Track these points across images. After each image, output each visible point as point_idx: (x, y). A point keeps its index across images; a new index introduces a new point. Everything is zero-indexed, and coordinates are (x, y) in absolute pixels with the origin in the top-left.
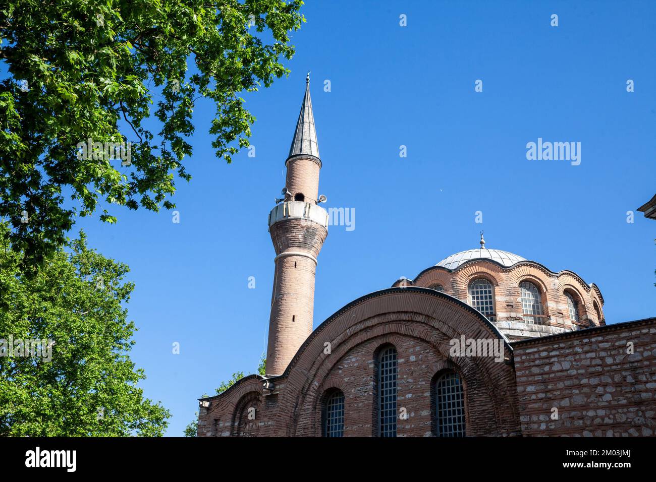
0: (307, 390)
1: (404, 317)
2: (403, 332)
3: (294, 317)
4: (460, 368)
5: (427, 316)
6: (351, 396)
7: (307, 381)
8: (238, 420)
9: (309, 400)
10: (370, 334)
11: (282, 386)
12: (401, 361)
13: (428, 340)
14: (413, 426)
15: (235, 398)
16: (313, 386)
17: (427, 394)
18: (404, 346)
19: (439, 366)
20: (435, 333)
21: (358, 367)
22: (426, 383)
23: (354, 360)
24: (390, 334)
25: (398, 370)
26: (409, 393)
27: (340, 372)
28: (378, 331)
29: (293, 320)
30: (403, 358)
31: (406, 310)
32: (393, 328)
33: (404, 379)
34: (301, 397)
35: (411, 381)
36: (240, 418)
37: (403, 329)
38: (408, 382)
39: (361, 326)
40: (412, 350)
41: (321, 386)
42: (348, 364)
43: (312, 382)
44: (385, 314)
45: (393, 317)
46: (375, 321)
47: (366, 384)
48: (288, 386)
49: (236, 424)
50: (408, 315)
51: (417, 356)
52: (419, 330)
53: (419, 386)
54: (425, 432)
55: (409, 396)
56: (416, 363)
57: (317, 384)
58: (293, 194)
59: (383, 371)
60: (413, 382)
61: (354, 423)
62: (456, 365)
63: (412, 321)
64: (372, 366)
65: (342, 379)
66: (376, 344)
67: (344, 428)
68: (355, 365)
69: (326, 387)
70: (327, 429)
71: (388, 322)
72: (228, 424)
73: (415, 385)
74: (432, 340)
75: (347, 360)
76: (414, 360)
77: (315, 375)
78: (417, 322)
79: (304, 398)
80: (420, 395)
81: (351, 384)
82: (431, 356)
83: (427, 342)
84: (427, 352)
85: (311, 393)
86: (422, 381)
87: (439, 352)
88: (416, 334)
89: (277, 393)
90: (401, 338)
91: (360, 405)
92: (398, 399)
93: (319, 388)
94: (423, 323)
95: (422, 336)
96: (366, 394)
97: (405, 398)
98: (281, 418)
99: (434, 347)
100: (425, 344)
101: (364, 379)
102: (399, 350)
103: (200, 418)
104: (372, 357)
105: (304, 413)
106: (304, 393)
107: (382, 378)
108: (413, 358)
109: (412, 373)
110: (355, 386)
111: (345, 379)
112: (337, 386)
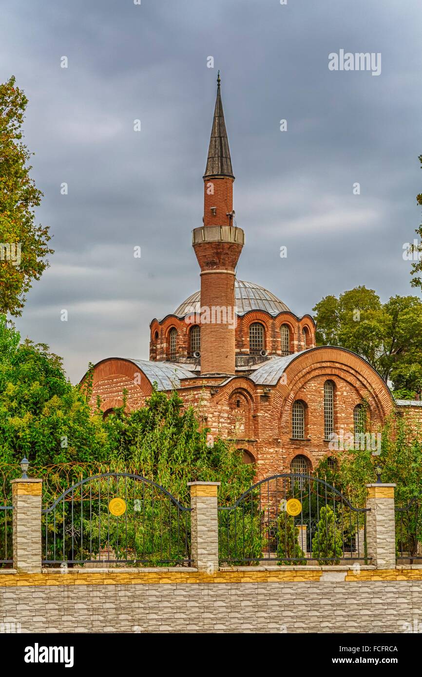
1: (345, 368)
2: (342, 376)
10: (323, 372)
11: (273, 391)
12: (339, 393)
13: (355, 385)
18: (340, 384)
19: (358, 402)
20: (358, 382)
23: (313, 385)
26: (343, 413)
27: (305, 390)
28: (328, 371)
31: (346, 364)
32: (337, 372)
33: (340, 405)
37: (342, 375)
38: (343, 407)
39: (318, 365)
40: (344, 388)
42: (310, 387)
44: (333, 362)
45: (337, 365)
46: (328, 364)
47: (320, 402)
51: (347, 392)
52: (350, 379)
55: (343, 415)
56: (347, 397)
57: (293, 395)
59: (325, 395)
63: (348, 372)
64: (323, 392)
66: (325, 379)
67: (309, 426)
68: (314, 388)
69: (298, 398)
72: (226, 408)
73: (346, 409)
74: (357, 386)
77: (291, 389)
78: (350, 373)
79: (285, 402)
82: (355, 396)
83: (355, 387)
84: (352, 392)
85: (289, 401)
86: (350, 408)
87: (359, 394)
88: (348, 380)
89: (268, 395)
92: (338, 415)
93: (294, 398)
94: (353, 375)
95: (352, 382)
96: (320, 408)
98: (274, 413)
99: (358, 390)
100: (352, 387)
101: (320, 399)
102: (337, 386)
105: (286, 412)
106: (286, 399)
107: (325, 400)
108: (345, 394)
110: (314, 402)
111: (308, 396)
112: (303, 399)
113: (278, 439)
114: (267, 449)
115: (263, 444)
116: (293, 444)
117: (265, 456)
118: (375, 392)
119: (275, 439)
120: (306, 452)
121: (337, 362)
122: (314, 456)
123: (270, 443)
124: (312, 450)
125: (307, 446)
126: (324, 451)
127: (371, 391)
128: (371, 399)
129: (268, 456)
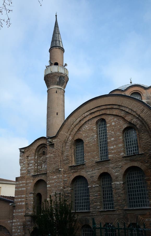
0: (67, 141)
1: (108, 107)
3: (57, 113)
4: (135, 125)
5: (119, 105)
6: (86, 142)
7: (67, 137)
8: (37, 156)
9: (68, 145)
10: (94, 115)
11: (56, 140)
12: (108, 125)
13: (120, 115)
14: (115, 151)
15: (35, 147)
16: (69, 139)
17: (121, 138)
18: (108, 119)
19: (125, 126)
20: (123, 112)
21: (89, 130)
22: (120, 133)
23: (87, 127)
24: (103, 114)
25: (107, 129)
26: (113, 138)
27: (81, 132)
28: (97, 114)
29: (57, 115)
30: (109, 124)
31: (109, 104)
32: (103, 112)
33: (110, 132)
34: (64, 144)
35: (113, 133)
36: (38, 155)
37: (108, 112)
38: (112, 133)
39: (89, 113)
40: (113, 120)
41: (73, 138)
42: (84, 129)
43: (69, 137)
46: (96, 110)
47: (93, 136)
48: (58, 140)
49: (36, 157)
50: (110, 106)
51: (115, 122)
52: (115, 112)
53: (117, 135)
54: (121, 153)
55: (113, 139)
56: (115, 126)
57: (71, 138)
58: (53, 62)
59: (100, 131)
60: (114, 133)
61: (88, 152)
62: (133, 124)
63: (112, 108)
64: (95, 128)
65: (82, 135)
66: (96, 120)
67: (84, 154)
68: (88, 129)
69: (75, 139)
70: (76, 156)
71: (101, 110)
72: (33, 158)
73: (115, 134)
74: (122, 115)
75: (84, 127)
76: (114, 124)
77: (70, 134)
78: (114, 108)
79: (65, 144)
80: (118, 138)
81: (86, 137)
82: (121, 122)
83: (120, 116)
84: (120, 121)
85: (69, 142)
86: (118, 133)
87: (125, 119)
88: (114, 113)
89: (53, 143)
90: (108, 116)
91: (91, 145)
92: (108, 141)
93: (72, 140)
94: (117, 108)
95: (117, 114)
96: (93, 140)
97: (111, 140)
98: (56, 153)
99: (123, 118)
100: (118, 118)
101: (92, 134)
102: (107, 121)
103: (20, 156)
104: (95, 125)
105: (66, 150)
106: (65, 142)
107: (100, 133)
108: (113, 124)
109: (113, 130)
110: (88, 137)
111: (83, 135)
112: (80, 138)
113: (59, 169)
114: (52, 177)
115: (49, 174)
116: (72, 170)
117: (51, 181)
118: (137, 114)
119: (57, 169)
120: (83, 173)
121: (102, 106)
122: (89, 175)
123: (54, 172)
124: (87, 171)
125: (83, 168)
126: (97, 170)
127: (134, 114)
128: (135, 120)
129: (53, 181)
